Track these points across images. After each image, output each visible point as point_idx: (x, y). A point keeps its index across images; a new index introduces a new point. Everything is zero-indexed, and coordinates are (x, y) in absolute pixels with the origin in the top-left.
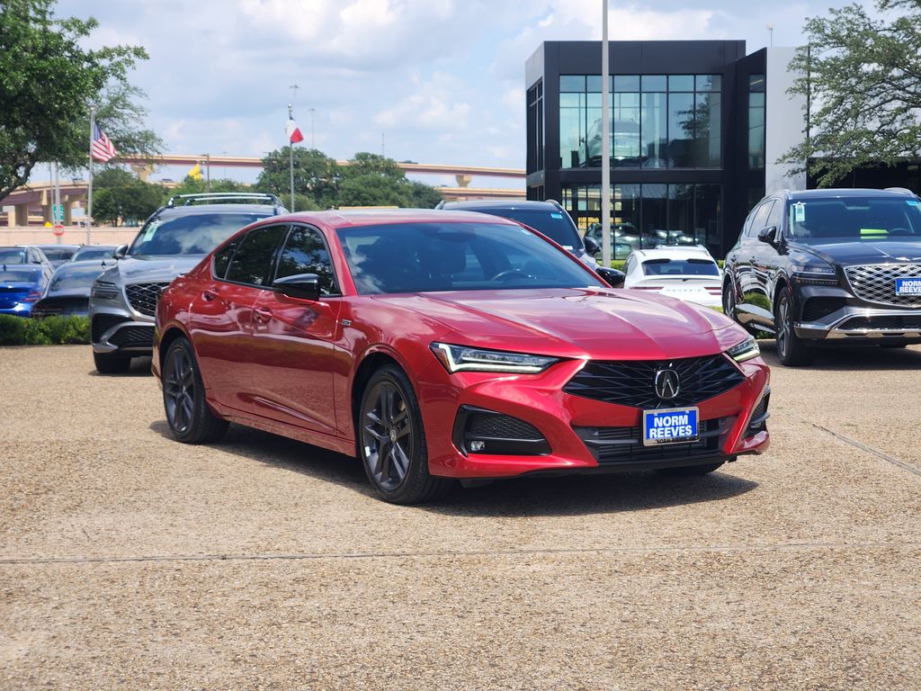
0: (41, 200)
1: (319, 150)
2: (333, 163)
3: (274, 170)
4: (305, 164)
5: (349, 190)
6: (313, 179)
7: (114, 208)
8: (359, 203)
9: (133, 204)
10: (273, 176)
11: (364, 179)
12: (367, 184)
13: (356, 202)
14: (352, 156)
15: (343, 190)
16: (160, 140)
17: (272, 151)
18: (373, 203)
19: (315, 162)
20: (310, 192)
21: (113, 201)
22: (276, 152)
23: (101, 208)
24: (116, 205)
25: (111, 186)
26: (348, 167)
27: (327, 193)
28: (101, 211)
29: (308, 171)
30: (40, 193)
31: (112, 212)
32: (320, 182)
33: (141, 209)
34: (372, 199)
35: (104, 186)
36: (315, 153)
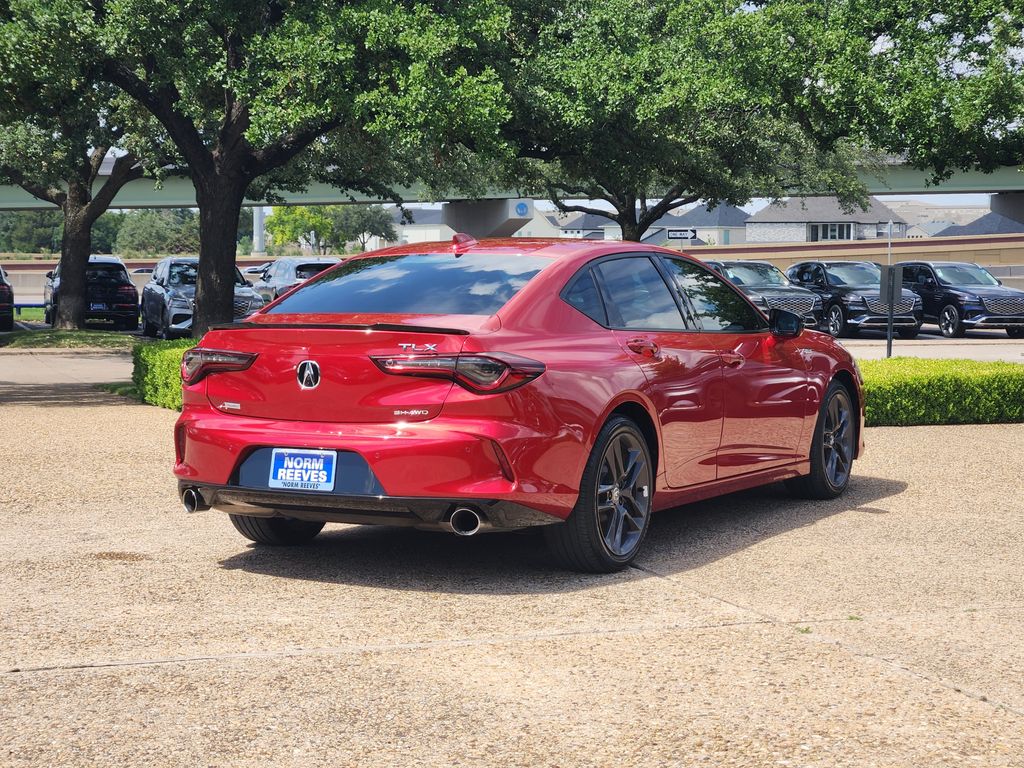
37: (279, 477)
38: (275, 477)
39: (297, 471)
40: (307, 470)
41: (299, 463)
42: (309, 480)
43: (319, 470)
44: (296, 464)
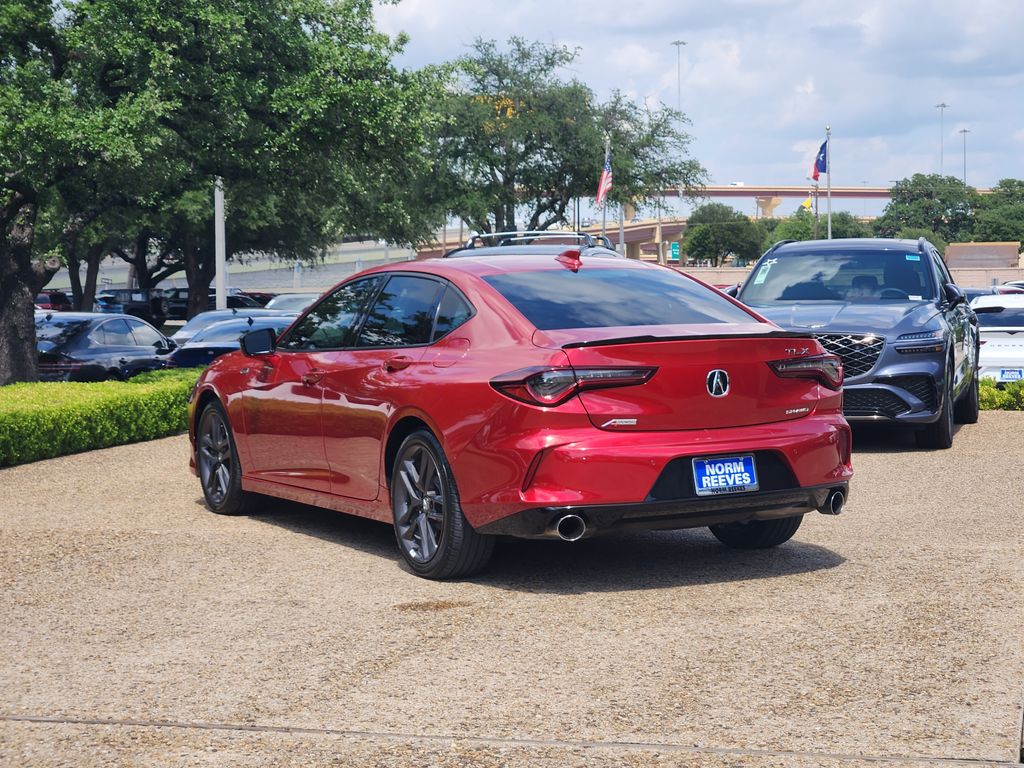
0: (654, 237)
1: (956, 177)
2: (972, 191)
3: (903, 201)
4: (938, 194)
5: (987, 223)
6: (949, 211)
7: (714, 246)
8: (998, 237)
9: (734, 242)
10: (901, 207)
11: (1006, 210)
12: (1009, 216)
13: (995, 236)
14: (995, 184)
15: (980, 222)
16: (704, 171)
17: (901, 179)
18: (1015, 238)
19: (953, 190)
20: (945, 225)
21: (712, 238)
22: (906, 180)
23: (699, 246)
24: (715, 242)
25: (711, 222)
26: (990, 196)
27: (964, 227)
28: (699, 249)
29: (943, 201)
30: (653, 230)
31: (711, 251)
32: (957, 214)
33: (742, 246)
34: (1013, 232)
35: (703, 222)
36: (952, 180)
37: (705, 485)
38: (701, 485)
39: (720, 477)
40: (730, 475)
41: (720, 469)
42: (734, 483)
43: (742, 473)
44: (717, 470)
